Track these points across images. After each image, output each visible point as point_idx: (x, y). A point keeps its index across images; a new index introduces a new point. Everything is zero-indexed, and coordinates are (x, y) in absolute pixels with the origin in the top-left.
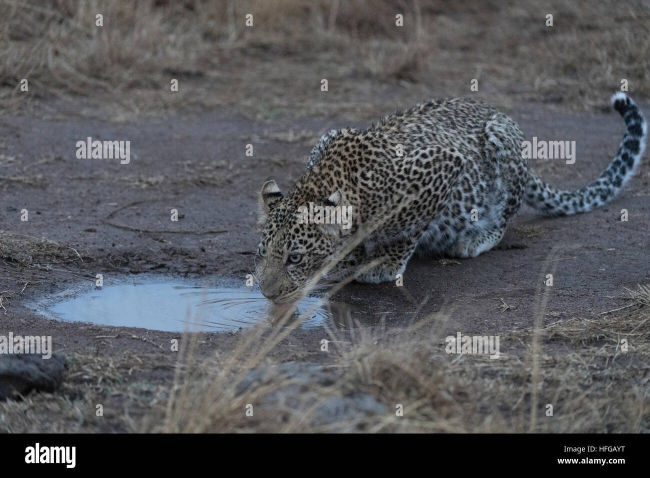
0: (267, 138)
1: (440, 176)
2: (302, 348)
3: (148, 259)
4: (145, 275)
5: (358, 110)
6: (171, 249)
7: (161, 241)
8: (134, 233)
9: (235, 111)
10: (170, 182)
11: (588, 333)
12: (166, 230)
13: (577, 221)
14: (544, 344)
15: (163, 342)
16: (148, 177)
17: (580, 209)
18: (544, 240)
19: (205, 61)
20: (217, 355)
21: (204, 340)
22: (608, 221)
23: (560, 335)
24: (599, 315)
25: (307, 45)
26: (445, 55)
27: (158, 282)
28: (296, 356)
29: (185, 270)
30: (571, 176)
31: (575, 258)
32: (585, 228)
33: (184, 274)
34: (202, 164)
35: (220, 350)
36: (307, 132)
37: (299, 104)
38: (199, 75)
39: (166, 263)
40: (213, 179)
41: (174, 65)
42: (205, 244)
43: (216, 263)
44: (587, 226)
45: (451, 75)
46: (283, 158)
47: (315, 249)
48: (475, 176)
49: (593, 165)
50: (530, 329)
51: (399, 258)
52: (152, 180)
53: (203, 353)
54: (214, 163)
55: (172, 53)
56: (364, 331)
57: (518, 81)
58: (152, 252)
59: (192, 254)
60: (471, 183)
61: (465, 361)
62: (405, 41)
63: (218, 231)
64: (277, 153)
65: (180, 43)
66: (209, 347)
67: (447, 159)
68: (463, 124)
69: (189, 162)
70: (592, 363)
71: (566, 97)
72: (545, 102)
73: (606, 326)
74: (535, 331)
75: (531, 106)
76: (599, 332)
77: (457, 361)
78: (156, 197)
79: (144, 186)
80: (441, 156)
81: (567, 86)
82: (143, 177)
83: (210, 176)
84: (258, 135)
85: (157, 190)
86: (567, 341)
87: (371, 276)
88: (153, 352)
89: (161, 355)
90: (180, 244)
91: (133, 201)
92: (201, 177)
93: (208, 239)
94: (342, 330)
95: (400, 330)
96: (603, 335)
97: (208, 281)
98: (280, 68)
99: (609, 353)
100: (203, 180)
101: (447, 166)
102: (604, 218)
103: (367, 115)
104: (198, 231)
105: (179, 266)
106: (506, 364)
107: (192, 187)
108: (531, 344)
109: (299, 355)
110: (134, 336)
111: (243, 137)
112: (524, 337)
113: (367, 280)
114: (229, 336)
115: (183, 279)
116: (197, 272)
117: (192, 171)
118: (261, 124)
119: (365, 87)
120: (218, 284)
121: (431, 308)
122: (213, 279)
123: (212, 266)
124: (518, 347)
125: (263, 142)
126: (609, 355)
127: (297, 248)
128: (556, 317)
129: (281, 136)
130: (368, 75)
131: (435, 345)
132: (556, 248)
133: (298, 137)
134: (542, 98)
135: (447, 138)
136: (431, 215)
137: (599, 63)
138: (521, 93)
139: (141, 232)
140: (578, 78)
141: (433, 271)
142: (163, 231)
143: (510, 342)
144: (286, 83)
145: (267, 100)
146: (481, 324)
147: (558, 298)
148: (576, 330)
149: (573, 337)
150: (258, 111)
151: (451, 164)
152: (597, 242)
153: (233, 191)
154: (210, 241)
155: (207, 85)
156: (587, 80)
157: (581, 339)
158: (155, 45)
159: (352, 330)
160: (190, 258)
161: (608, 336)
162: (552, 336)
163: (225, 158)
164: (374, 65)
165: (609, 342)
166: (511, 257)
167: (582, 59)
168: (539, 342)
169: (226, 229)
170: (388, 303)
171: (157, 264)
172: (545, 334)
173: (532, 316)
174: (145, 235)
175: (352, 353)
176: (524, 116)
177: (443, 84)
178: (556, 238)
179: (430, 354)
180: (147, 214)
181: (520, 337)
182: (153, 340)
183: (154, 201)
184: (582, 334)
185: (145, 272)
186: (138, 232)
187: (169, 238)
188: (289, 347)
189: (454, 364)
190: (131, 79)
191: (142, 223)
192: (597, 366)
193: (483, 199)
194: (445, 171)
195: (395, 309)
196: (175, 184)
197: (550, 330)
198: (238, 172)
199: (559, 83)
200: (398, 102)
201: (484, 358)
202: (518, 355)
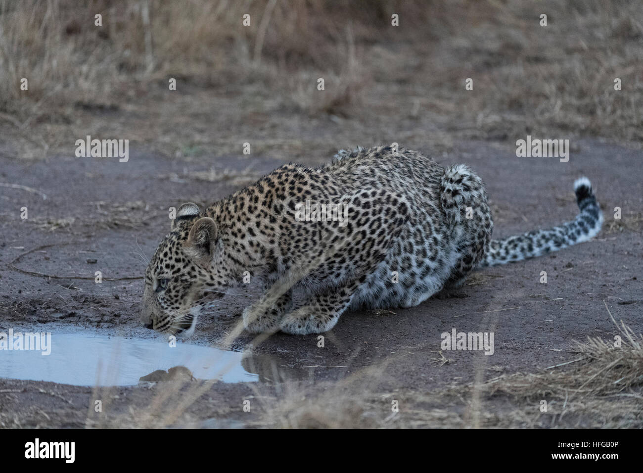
0: (186, 177)
1: (379, 219)
2: (224, 404)
3: (57, 307)
4: (54, 325)
5: (286, 147)
6: (82, 296)
7: (72, 288)
8: (42, 279)
9: (153, 148)
10: (81, 224)
11: (534, 388)
12: (77, 276)
13: (522, 268)
14: (485, 400)
15: (72, 396)
16: (57, 219)
17: (529, 254)
18: (486, 288)
19: (120, 94)
20: (131, 410)
21: (117, 394)
22: (555, 269)
23: (502, 391)
24: (545, 369)
25: (231, 78)
26: (380, 88)
27: (67, 332)
28: (217, 412)
29: (97, 319)
30: (515, 219)
31: (520, 307)
32: (531, 276)
33: (96, 324)
34: (116, 205)
35: (134, 406)
36: (230, 171)
37: (222, 141)
38: (114, 109)
39: (76, 311)
40: (128, 221)
41: (86, 98)
42: (119, 291)
43: (131, 312)
44: (533, 273)
45: (387, 110)
46: (204, 199)
47: (183, 275)
48: (428, 228)
49: (540, 208)
50: (470, 385)
51: (331, 309)
52: (62, 222)
53: (116, 409)
54: (129, 204)
55: (85, 85)
56: (290, 385)
57: (460, 116)
58: (61, 299)
59: (105, 303)
60: (423, 235)
61: (401, 418)
62: (337, 73)
63: (133, 277)
64: (198, 193)
65: (93, 74)
66: (122, 403)
67: (391, 203)
68: (420, 175)
69: (102, 203)
70: (537, 421)
71: (511, 135)
72: (489, 139)
73: (553, 381)
74: (476, 386)
75: (473, 144)
76: (545, 387)
77: (391, 419)
78: (66, 240)
79: (53, 228)
80: (384, 199)
81: (512, 123)
82: (52, 219)
83: (125, 218)
84: (178, 174)
85: (68, 232)
86: (511, 397)
87: (297, 327)
88: (61, 408)
89: (70, 411)
90: (92, 291)
91: (42, 245)
92: (115, 220)
93: (123, 286)
94: (267, 384)
95: (329, 384)
96: (549, 391)
97: (122, 331)
98: (201, 101)
99: (557, 410)
100: (117, 222)
101: (388, 210)
102: (551, 265)
103: (295, 153)
104: (112, 278)
105: (91, 315)
106: (445, 422)
107: (105, 229)
108: (471, 401)
109: (221, 411)
110: (42, 391)
111: (161, 176)
112: (464, 393)
113: (292, 331)
114: (143, 391)
115: (95, 329)
116: (111, 321)
117: (106, 213)
118: (180, 162)
119: (294, 122)
120: (133, 334)
121: (362, 362)
122: (127, 328)
123: (126, 315)
124: (457, 404)
125: (182, 181)
126: (556, 413)
127: (163, 273)
128: (498, 371)
129: (202, 175)
130: (297, 110)
131: (368, 401)
132: (498, 296)
133: (221, 176)
134: (486, 135)
135: (402, 186)
136: (365, 261)
137: (547, 97)
138: (463, 129)
139: (50, 278)
140: (523, 114)
141: (366, 321)
142: (74, 277)
143: (448, 398)
144: (208, 118)
145: (187, 136)
146: (418, 379)
147: (501, 351)
148: (520, 385)
149: (517, 393)
150: (177, 148)
151: (394, 209)
152: (544, 291)
153: (149, 234)
154: (125, 288)
155: (122, 120)
156: (534, 116)
157: (525, 395)
158: (66, 76)
159: (278, 385)
160: (103, 306)
161: (555, 392)
162: (495, 392)
163: (141, 198)
164: (302, 98)
165: (556, 399)
166: (451, 306)
167: (528, 93)
168: (480, 398)
169: (141, 276)
170: (317, 356)
171: (67, 312)
172: (487, 390)
173: (472, 370)
174: (54, 281)
175: (277, 409)
176: (465, 155)
177: (378, 120)
178: (499, 286)
179: (362, 410)
180: (56, 258)
181: (460, 393)
182: (62, 395)
183: (65, 244)
184: (527, 390)
185: (53, 321)
186: (46, 278)
187: (81, 285)
188: (209, 403)
189: (387, 422)
190: (40, 113)
191: (51, 269)
192: (544, 424)
193: (437, 252)
194: (386, 215)
195: (325, 362)
196: (87, 226)
197: (492, 385)
198: (155, 213)
199: (504, 120)
200: (328, 139)
201: (421, 415)
202: (458, 413)
